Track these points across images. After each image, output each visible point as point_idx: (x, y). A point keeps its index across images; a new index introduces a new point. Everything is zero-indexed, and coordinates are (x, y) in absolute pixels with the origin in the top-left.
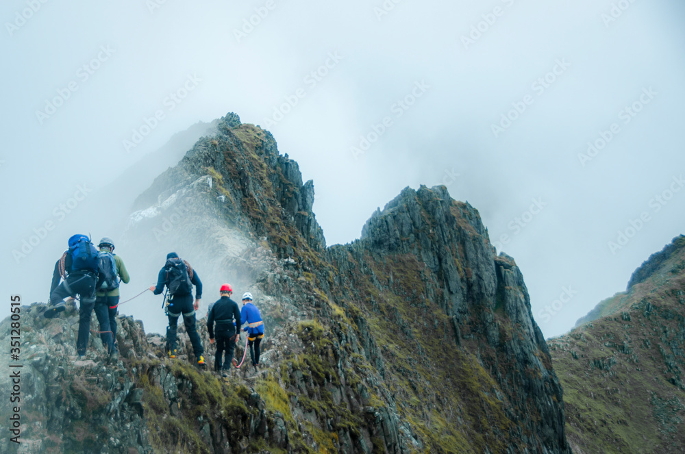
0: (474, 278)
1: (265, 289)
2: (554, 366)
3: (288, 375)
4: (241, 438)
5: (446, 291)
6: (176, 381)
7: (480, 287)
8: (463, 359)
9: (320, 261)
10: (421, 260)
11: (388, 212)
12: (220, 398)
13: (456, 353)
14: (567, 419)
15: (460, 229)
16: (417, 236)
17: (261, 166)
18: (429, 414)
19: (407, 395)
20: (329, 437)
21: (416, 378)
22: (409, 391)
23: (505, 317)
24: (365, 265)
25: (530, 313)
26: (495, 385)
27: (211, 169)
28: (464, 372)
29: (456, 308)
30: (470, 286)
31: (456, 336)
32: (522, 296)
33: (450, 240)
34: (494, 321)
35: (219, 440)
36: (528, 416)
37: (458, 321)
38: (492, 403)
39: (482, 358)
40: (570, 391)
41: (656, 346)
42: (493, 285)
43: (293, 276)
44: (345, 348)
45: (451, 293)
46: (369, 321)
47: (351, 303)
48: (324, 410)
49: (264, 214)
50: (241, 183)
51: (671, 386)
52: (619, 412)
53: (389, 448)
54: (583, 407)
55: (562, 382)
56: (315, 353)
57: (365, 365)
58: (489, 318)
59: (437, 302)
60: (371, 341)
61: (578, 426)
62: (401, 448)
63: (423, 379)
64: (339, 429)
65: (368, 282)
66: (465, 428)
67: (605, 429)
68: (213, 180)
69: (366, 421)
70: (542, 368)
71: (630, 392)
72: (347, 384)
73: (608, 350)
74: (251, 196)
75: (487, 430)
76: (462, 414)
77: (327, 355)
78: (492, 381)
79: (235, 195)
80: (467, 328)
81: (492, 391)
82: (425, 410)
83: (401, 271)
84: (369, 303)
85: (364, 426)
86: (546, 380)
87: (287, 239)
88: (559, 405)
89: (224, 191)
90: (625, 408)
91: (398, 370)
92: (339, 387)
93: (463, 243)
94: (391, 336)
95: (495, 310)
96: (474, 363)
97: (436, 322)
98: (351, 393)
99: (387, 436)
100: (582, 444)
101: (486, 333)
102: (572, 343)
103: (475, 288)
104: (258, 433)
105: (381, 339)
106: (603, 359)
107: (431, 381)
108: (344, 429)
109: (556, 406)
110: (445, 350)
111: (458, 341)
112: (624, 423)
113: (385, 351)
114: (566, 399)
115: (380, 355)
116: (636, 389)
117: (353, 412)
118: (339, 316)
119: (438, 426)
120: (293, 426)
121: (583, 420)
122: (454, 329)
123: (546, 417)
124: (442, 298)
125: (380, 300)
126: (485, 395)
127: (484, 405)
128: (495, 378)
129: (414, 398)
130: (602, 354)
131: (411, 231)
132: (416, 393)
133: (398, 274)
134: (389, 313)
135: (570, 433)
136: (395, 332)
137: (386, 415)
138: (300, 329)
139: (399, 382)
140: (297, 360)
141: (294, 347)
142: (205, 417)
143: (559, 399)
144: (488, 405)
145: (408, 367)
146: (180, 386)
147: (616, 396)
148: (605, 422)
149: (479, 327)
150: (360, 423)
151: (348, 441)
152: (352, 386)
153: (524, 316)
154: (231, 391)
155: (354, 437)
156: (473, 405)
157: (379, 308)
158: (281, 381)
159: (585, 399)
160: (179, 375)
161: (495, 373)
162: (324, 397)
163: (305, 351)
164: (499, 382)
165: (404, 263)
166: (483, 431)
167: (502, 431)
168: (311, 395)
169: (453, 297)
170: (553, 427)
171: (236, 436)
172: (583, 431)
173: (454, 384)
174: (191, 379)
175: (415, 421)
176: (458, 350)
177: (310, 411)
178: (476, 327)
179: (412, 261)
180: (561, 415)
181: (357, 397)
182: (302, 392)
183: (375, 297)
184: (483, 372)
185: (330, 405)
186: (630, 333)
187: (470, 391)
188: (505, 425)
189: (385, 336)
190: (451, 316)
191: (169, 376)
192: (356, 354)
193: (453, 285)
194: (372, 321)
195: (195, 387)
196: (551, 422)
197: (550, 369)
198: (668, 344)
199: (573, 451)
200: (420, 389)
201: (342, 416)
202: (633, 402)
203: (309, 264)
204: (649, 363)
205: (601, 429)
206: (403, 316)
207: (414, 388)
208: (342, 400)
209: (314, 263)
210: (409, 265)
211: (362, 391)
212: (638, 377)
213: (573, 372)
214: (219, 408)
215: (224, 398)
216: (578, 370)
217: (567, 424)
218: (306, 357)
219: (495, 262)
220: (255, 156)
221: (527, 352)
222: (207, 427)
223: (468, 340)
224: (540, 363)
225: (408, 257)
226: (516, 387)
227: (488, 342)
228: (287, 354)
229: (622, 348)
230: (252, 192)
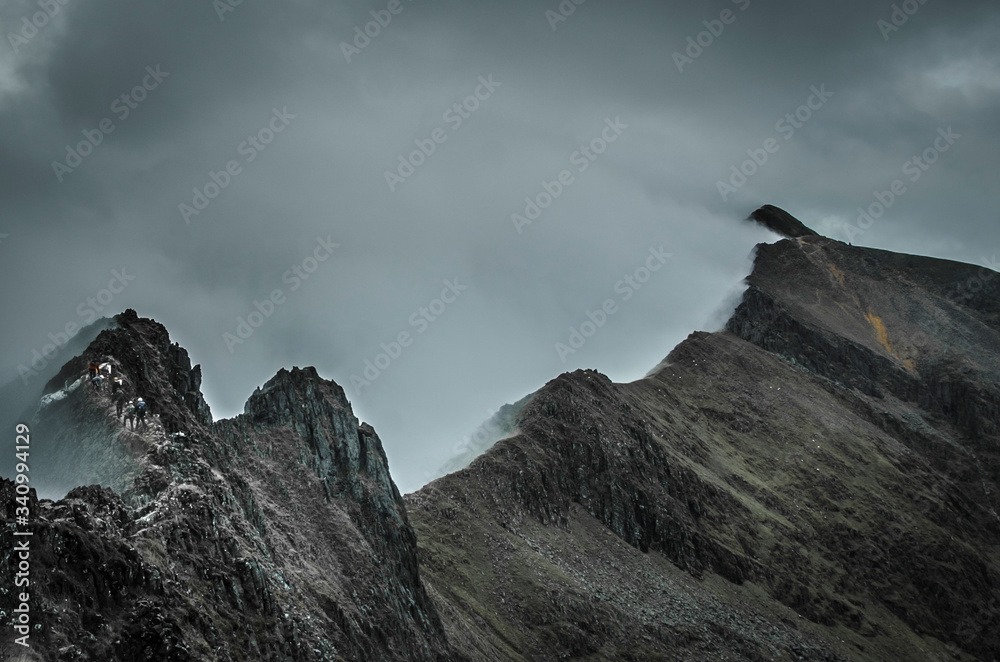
0: (341, 445)
1: (155, 460)
2: (409, 517)
3: (169, 532)
4: (122, 587)
5: (317, 456)
6: (63, 540)
7: (346, 453)
8: (333, 515)
9: (207, 434)
10: (295, 431)
11: (266, 391)
12: (102, 553)
13: (328, 510)
14: (421, 561)
15: (327, 403)
16: (292, 411)
17: (155, 353)
18: (305, 563)
19: (285, 548)
20: (205, 585)
21: (293, 532)
22: (288, 545)
23: (368, 477)
24: (248, 437)
25: (388, 473)
26: (361, 536)
27: (111, 357)
28: (334, 526)
29: (327, 471)
30: (337, 452)
31: (327, 495)
32: (380, 459)
33: (320, 413)
34: (358, 481)
35: (102, 589)
36: (388, 561)
37: (328, 482)
38: (358, 551)
39: (349, 513)
40: (423, 538)
41: (490, 497)
42: (357, 450)
43: (179, 447)
44: (226, 508)
45: (321, 458)
46: (251, 484)
47: (235, 470)
48: (201, 561)
49: (158, 395)
50: (138, 368)
51: (502, 529)
52: (462, 553)
53: (258, 592)
54: (434, 551)
55: (416, 531)
56: (193, 513)
57: (243, 522)
58: (354, 478)
59: (310, 466)
60: (253, 502)
61: (430, 567)
62: (269, 592)
63: (299, 534)
64: (214, 577)
65: (250, 451)
66: (336, 574)
67: (452, 568)
68: (113, 367)
69: (238, 570)
70: (399, 519)
71: (471, 536)
72: (221, 539)
73: (453, 502)
74: (146, 379)
75: (354, 574)
76: (334, 561)
77: (203, 514)
78: (358, 532)
79: (132, 379)
80: (336, 487)
81: (358, 540)
82: (302, 559)
83: (279, 441)
84: (252, 469)
85: (236, 575)
86: (402, 529)
87: (177, 416)
88: (414, 550)
89: (122, 375)
90: (467, 550)
91: (278, 527)
92: (214, 542)
93: (330, 416)
94: (271, 497)
95: (359, 472)
96: (342, 516)
97: (310, 484)
98: (224, 547)
99: (256, 582)
100: (433, 582)
101: (351, 491)
102: (424, 498)
103: (342, 454)
104: (136, 582)
105: (262, 501)
106: (449, 509)
107: (306, 534)
108: (219, 577)
109: (411, 551)
110: (318, 507)
111: (328, 499)
112: (466, 562)
113: (267, 511)
114: (418, 544)
115: (262, 514)
116: (476, 534)
117: (226, 564)
118: (220, 481)
119: (312, 573)
120: (169, 577)
121: (434, 562)
122: (325, 489)
123: (403, 560)
124: (314, 463)
125: (262, 466)
126: (351, 545)
127: (352, 553)
128: (361, 530)
129: (292, 550)
130: (449, 505)
131: (286, 407)
132: (294, 545)
133: (276, 444)
134: (268, 477)
135: (423, 573)
136: (275, 493)
137: (254, 564)
138: (180, 492)
139: (278, 536)
140: (177, 519)
141: (175, 509)
142: (89, 570)
143: (414, 545)
144: (355, 553)
145: (286, 523)
146: (67, 544)
147: (460, 540)
148: (451, 562)
149: (346, 487)
150: (232, 572)
151: (221, 588)
152: (226, 541)
153: (383, 477)
154: (111, 547)
155: (228, 584)
156: (343, 553)
157: (261, 473)
158: (163, 538)
159: (436, 544)
160: (66, 534)
161: (360, 525)
162: (202, 551)
163: (184, 512)
164: (363, 533)
165: (281, 433)
166: (351, 575)
167: (367, 574)
168: (190, 549)
169: (323, 462)
170: (409, 569)
171: (117, 585)
172: (434, 571)
173: (326, 536)
174: (76, 537)
175: (293, 569)
176: (329, 507)
177: (189, 563)
178: (344, 487)
179: (288, 432)
180: (415, 558)
181: (229, 550)
182: (181, 547)
183: (257, 464)
184: (350, 525)
185: (206, 558)
186: (470, 487)
187: (339, 542)
188: (369, 569)
189: (267, 497)
190: (321, 479)
191: (57, 536)
192: (236, 514)
193: (323, 452)
194: (254, 484)
195: (80, 544)
196: (407, 565)
197: (406, 519)
198: (499, 496)
199: (426, 588)
200: (297, 542)
201: (217, 567)
202: (474, 544)
203: (197, 437)
204: (485, 511)
205: (448, 568)
206: (281, 480)
207: (292, 542)
208: (216, 553)
209: (202, 435)
210: (285, 435)
211: (233, 545)
212: (477, 523)
213: (425, 522)
214: (102, 562)
215: (105, 553)
216: (429, 520)
217: (421, 566)
218: (185, 517)
219: (358, 431)
220: (150, 346)
221: (386, 506)
222: (90, 580)
223: (337, 498)
224: (397, 515)
225: (284, 428)
226: (378, 537)
227: (353, 499)
228: (168, 515)
229: (464, 499)
230: (147, 376)
